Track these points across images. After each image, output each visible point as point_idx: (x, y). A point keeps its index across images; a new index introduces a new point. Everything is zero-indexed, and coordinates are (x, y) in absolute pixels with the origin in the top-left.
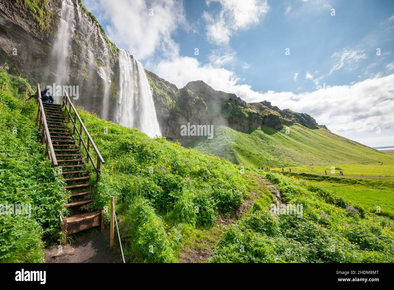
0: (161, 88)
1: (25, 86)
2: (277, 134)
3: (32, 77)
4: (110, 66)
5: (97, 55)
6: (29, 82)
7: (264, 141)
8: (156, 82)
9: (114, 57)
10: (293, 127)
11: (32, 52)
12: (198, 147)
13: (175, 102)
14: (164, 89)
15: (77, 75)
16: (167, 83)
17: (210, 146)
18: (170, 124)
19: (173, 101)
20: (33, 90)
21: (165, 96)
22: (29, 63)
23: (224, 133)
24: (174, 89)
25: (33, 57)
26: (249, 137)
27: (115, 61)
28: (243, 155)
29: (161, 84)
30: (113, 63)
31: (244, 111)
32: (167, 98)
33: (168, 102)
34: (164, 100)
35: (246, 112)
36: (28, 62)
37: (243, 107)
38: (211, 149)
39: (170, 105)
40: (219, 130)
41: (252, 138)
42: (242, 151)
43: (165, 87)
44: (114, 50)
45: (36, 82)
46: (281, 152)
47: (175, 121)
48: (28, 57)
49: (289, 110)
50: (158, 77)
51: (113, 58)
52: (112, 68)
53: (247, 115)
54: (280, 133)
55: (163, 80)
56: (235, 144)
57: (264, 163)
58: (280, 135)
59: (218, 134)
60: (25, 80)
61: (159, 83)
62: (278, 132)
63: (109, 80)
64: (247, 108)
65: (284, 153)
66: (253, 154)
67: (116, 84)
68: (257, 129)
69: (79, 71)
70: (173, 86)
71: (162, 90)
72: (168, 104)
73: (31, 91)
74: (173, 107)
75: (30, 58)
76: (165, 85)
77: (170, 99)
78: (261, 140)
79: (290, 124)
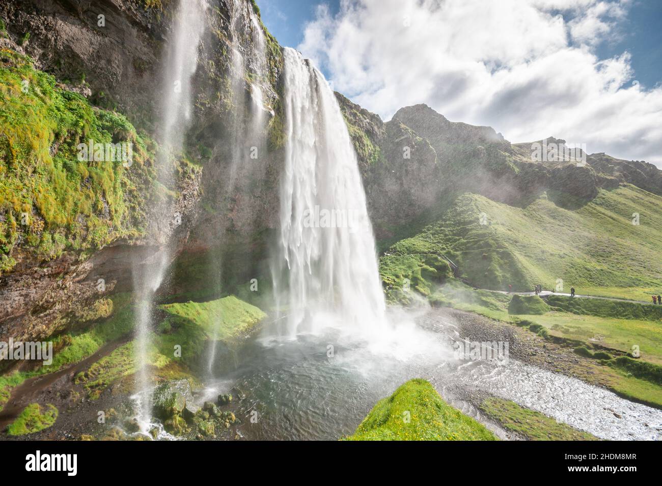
0: (355, 122)
1: (125, 129)
2: (586, 207)
3: (138, 111)
4: (271, 82)
5: (248, 60)
6: (133, 121)
7: (561, 224)
8: (345, 112)
9: (278, 65)
10: (619, 191)
11: (134, 57)
12: (423, 234)
13: (379, 150)
14: (359, 125)
15: (216, 103)
16: (363, 112)
17: (447, 233)
18: (370, 192)
19: (374, 147)
20: (140, 137)
21: (361, 137)
22: (130, 82)
23: (474, 207)
24: (377, 124)
25: (135, 68)
26: (525, 215)
27: (278, 71)
28: (528, 256)
29: (355, 115)
30: (276, 76)
31: (510, 160)
32: (365, 142)
33: (366, 149)
34: (359, 146)
35: (515, 162)
36: (127, 78)
37: (507, 154)
38: (450, 239)
39: (370, 155)
40: (462, 201)
41: (531, 217)
42: (524, 247)
43: (361, 121)
44: (277, 50)
45: (145, 120)
46: (608, 249)
47: (379, 185)
48: (126, 68)
49: (604, 155)
50: (348, 101)
51: (276, 66)
52: (274, 87)
53: (517, 170)
54: (593, 205)
55: (357, 107)
56: (504, 231)
57: (580, 277)
58: (595, 209)
59: (461, 209)
60: (124, 118)
61: (351, 114)
62: (589, 204)
63: (270, 109)
64: (515, 155)
65: (618, 250)
66: (552, 255)
67: (281, 118)
68: (539, 198)
69: (219, 94)
70: (374, 118)
71: (357, 127)
72: (367, 153)
73: (137, 140)
74: (374, 158)
75: (130, 70)
76: (361, 117)
77: (369, 143)
78: (552, 221)
79: (611, 185)
